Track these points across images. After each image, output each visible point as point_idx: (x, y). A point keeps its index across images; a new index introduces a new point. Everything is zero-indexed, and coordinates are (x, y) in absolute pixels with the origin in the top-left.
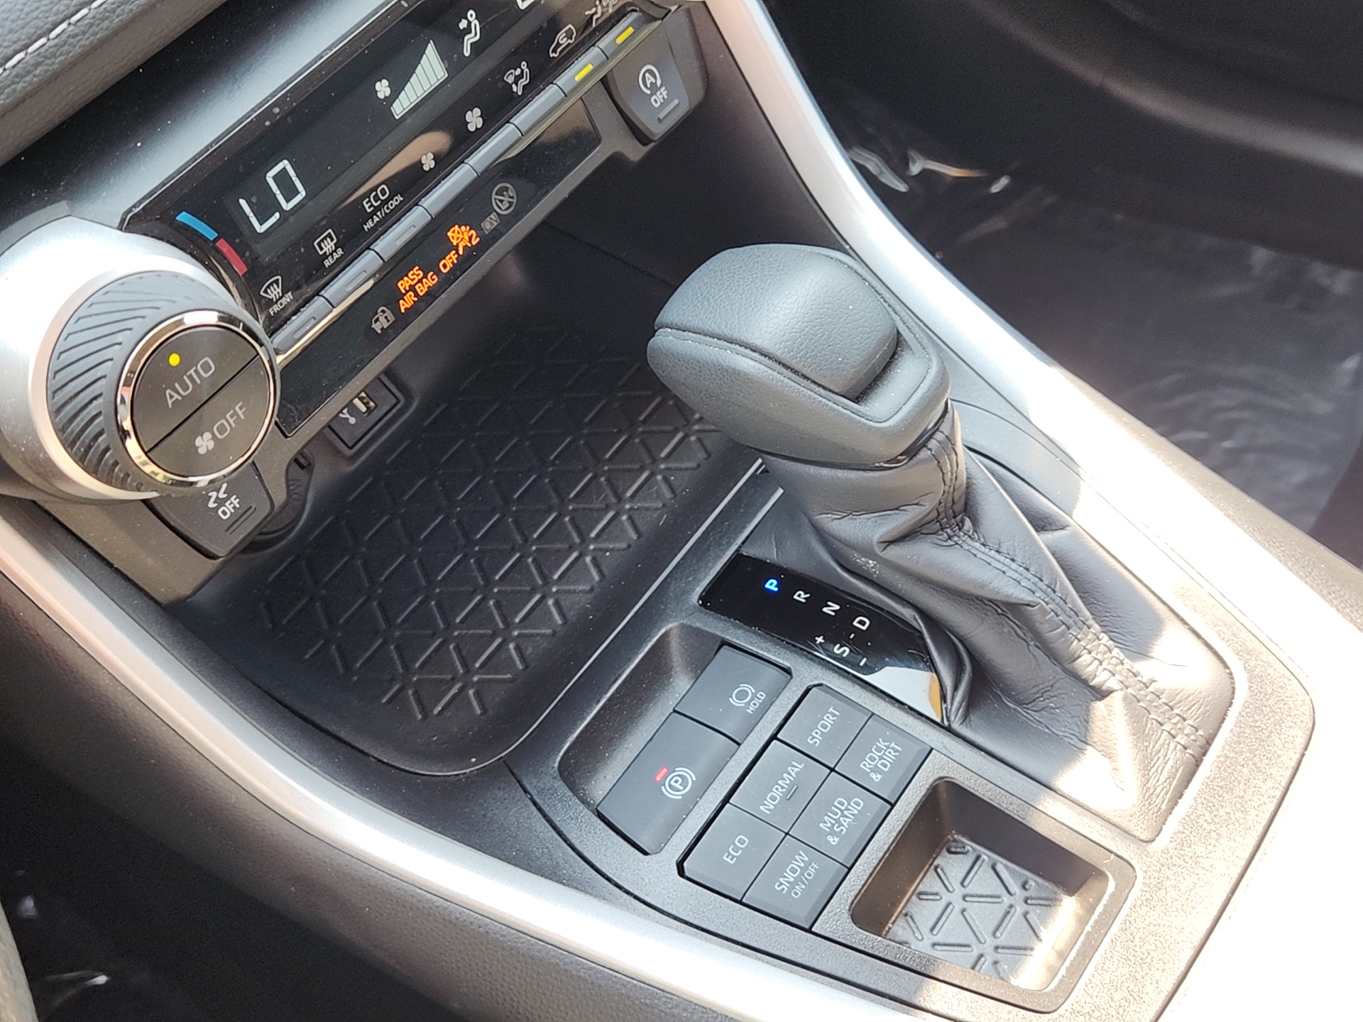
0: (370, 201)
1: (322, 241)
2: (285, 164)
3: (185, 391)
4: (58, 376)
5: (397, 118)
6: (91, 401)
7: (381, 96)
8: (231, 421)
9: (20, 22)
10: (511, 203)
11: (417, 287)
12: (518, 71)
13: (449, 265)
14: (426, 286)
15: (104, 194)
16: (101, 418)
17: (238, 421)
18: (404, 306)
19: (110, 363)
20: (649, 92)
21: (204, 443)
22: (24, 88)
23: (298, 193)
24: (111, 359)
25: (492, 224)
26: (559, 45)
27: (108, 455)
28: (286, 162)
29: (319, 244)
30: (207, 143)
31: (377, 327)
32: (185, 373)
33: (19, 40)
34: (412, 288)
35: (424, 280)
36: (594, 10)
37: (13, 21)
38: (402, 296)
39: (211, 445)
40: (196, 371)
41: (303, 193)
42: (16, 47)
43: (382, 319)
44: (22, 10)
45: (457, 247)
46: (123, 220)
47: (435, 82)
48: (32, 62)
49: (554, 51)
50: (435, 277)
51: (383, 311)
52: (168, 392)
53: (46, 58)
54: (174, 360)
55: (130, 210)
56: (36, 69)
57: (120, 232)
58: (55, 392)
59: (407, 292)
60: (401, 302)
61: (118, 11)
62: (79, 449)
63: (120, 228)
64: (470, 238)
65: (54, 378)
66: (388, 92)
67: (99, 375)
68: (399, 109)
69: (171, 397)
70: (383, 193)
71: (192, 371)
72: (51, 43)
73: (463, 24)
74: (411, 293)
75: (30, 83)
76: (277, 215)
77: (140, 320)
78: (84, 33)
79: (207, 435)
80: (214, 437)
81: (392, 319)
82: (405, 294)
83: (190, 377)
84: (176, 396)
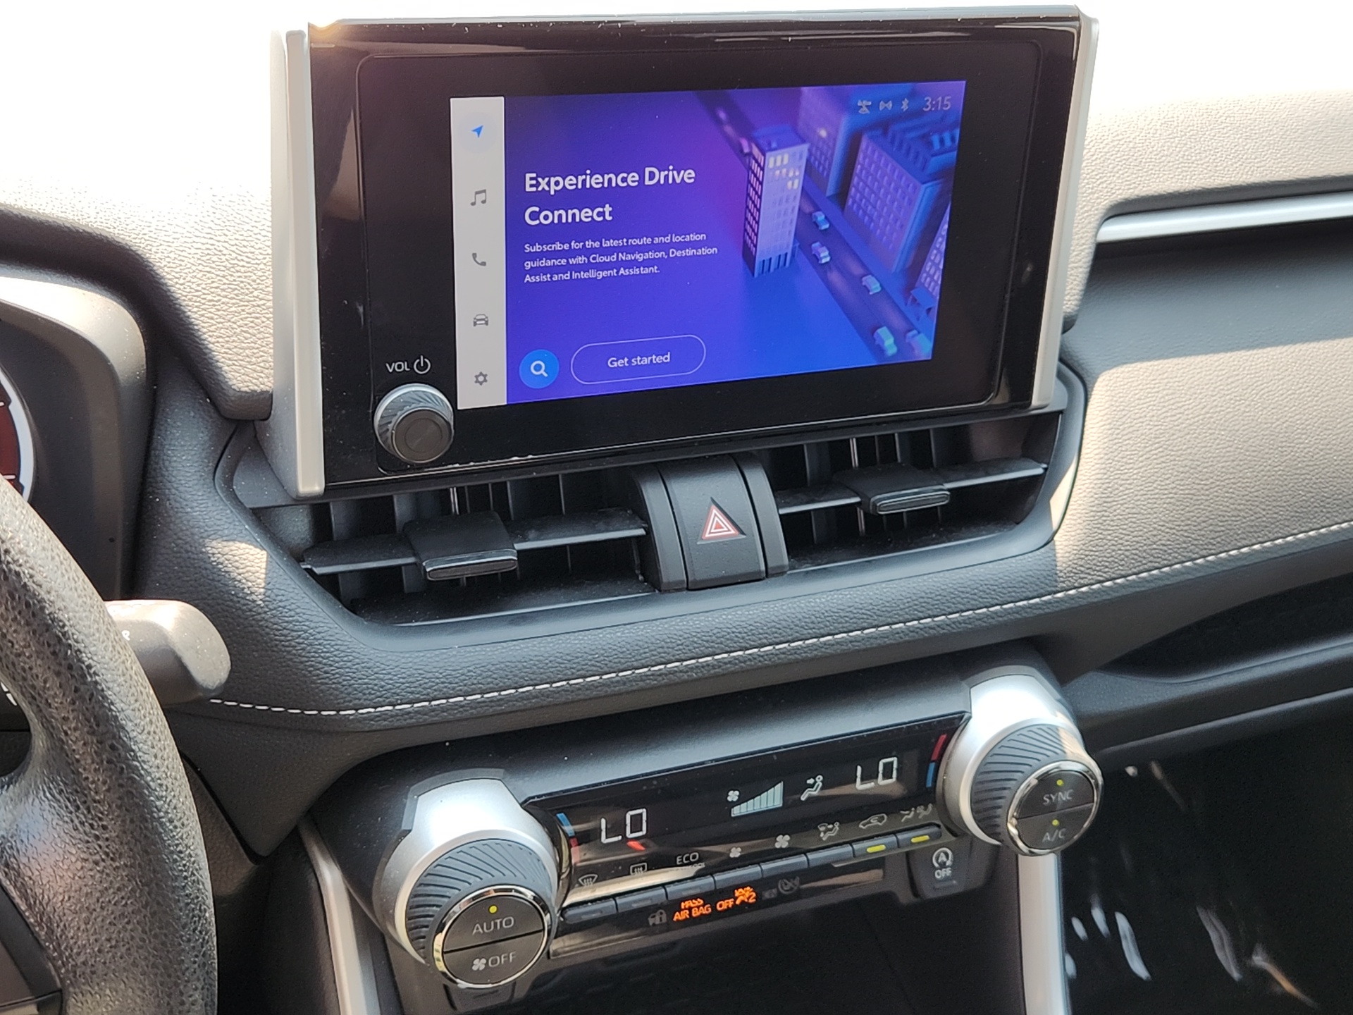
0: (682, 858)
1: (637, 867)
2: (644, 811)
3: (487, 929)
4: (429, 877)
5: (733, 815)
6: (433, 906)
7: (729, 799)
8: (503, 960)
9: (542, 670)
10: (791, 889)
11: (693, 910)
12: (830, 826)
13: (724, 907)
14: (700, 912)
15: (527, 779)
16: (431, 919)
17: (507, 962)
18: (677, 916)
19: (457, 891)
20: (936, 865)
21: (479, 965)
22: (520, 706)
23: (641, 830)
24: (459, 890)
25: (770, 895)
26: (870, 822)
27: (422, 940)
28: (644, 810)
29: (634, 869)
30: (603, 780)
31: (651, 921)
32: (494, 920)
33: (535, 679)
34: (690, 909)
35: (701, 908)
36: (907, 812)
37: (539, 668)
38: (680, 910)
39: (482, 967)
40: (501, 923)
41: (644, 832)
42: (531, 682)
43: (658, 918)
44: (547, 664)
45: (736, 899)
46: (526, 801)
47: (771, 806)
48: (534, 694)
49: (864, 825)
50: (710, 909)
51: (661, 913)
52: (478, 925)
53: (543, 695)
54: (493, 909)
55: (533, 798)
56: (533, 699)
57: (519, 806)
58: (420, 885)
59: (685, 909)
60: (677, 913)
61: (599, 688)
62: (412, 923)
63: (521, 805)
64: (750, 897)
65: (426, 876)
66: (735, 799)
67: (447, 894)
68: (736, 811)
69: (478, 929)
70: (694, 857)
71: (498, 921)
72: (551, 689)
73: (811, 781)
74: (687, 912)
75: (525, 705)
76: (620, 838)
77: (490, 876)
78: (572, 692)
79: (484, 961)
80: (487, 964)
81: (664, 920)
82: (683, 910)
83: (496, 924)
84: (480, 930)
